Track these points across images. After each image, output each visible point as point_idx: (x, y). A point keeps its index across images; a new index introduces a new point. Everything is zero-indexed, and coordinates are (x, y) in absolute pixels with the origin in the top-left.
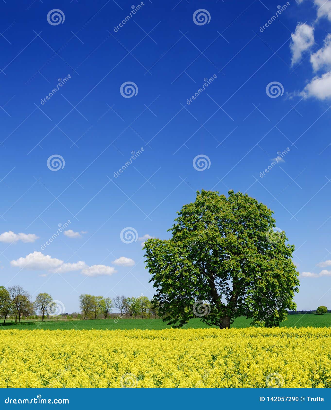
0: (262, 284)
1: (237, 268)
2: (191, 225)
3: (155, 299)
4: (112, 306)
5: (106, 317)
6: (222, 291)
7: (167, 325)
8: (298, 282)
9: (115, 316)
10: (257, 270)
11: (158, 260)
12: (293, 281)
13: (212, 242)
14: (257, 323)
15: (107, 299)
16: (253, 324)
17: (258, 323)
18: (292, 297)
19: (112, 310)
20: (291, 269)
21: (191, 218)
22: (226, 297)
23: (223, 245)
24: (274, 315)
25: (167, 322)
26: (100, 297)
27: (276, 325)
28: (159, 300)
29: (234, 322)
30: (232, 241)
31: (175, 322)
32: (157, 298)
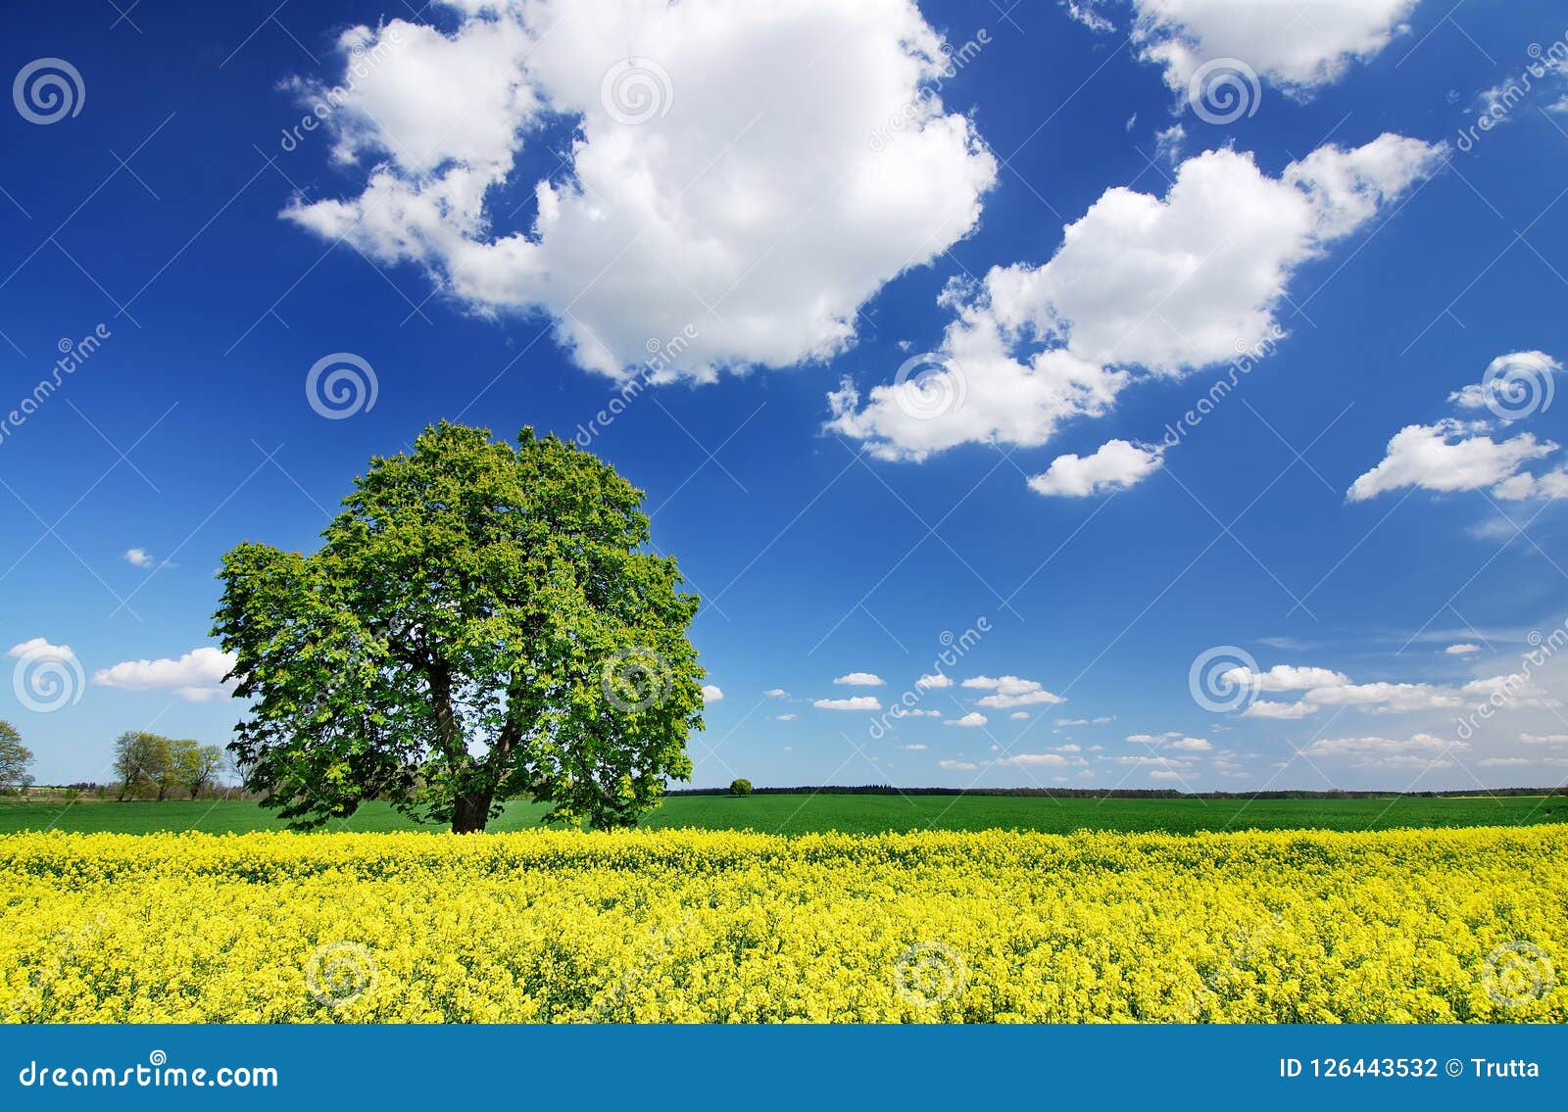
0: (587, 697)
1: (511, 643)
2: (386, 514)
3: (244, 736)
4: (220, 766)
5: (194, 795)
6: (476, 721)
7: (279, 817)
8: (700, 697)
9: (219, 793)
10: (576, 653)
11: (251, 608)
12: (685, 691)
13: (440, 561)
14: (564, 817)
15: (208, 749)
16: (550, 819)
17: (567, 814)
18: (682, 743)
19: (217, 777)
20: (680, 657)
21: (389, 493)
22: (486, 736)
23: (472, 570)
24: (618, 792)
25: (280, 809)
26: (187, 743)
27: (627, 822)
28: (256, 740)
29: (503, 811)
30: (502, 559)
31: (301, 810)
32: (253, 735)
